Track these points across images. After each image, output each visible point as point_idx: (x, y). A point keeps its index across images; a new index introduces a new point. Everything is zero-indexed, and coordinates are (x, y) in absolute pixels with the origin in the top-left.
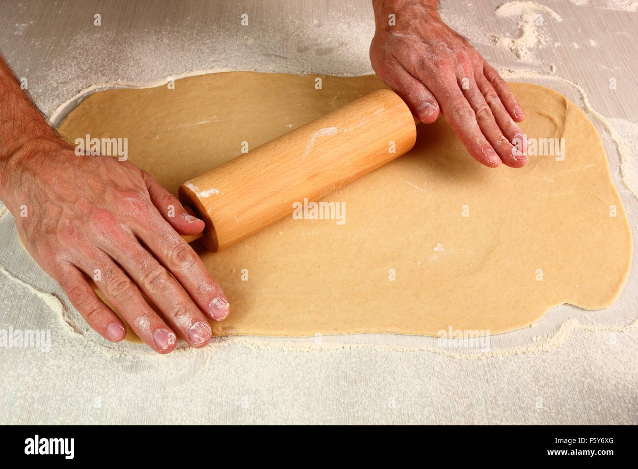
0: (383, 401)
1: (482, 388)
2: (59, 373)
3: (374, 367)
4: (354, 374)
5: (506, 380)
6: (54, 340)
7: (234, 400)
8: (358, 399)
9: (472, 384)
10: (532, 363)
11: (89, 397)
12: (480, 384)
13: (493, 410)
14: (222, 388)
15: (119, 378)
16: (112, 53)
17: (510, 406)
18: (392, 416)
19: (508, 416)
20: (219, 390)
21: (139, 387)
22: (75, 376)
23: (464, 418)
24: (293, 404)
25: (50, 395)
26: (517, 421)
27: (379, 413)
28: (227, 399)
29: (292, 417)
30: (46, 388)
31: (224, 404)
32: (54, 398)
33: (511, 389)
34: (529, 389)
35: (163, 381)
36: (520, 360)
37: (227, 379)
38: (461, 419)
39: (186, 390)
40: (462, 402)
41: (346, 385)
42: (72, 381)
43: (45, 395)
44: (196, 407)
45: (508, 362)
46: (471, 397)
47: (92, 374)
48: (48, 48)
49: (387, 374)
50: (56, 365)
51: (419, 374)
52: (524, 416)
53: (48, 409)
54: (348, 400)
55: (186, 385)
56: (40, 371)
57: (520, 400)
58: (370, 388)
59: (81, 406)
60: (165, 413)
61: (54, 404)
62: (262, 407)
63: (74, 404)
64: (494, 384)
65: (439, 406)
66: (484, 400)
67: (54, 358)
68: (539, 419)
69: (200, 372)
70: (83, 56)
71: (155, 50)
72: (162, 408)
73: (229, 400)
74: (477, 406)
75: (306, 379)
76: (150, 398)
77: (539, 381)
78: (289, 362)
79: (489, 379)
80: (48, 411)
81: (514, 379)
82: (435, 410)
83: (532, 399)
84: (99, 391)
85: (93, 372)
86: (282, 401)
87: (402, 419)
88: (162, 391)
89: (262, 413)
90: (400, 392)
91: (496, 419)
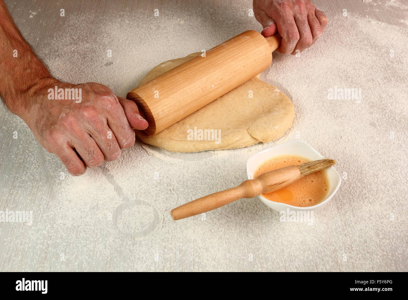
0: (277, 248)
1: (342, 239)
2: (65, 228)
3: (271, 226)
4: (258, 230)
5: (357, 235)
6: (61, 208)
7: (180, 246)
8: (261, 246)
9: (335, 237)
10: (374, 224)
11: (85, 244)
12: (340, 237)
13: (350, 254)
14: (172, 238)
15: (104, 232)
16: (92, 29)
17: (361, 251)
18: (283, 257)
19: (360, 257)
20: (170, 239)
21: (117, 237)
22: (75, 230)
23: (331, 259)
24: (219, 249)
25: (59, 242)
26: (366, 260)
27: (275, 255)
28: (175, 246)
29: (218, 257)
30: (57, 238)
31: (173, 248)
32: (62, 244)
33: (361, 240)
34: (373, 241)
35: (133, 234)
36: (366, 222)
37: (175, 233)
38: (329, 259)
39: (148, 239)
40: (329, 248)
41: (253, 237)
42: (73, 233)
43: (56, 242)
44: (155, 251)
45: (358, 223)
46: (335, 245)
47: (86, 229)
48: (51, 26)
49: (280, 230)
50: (63, 224)
51: (300, 230)
52: (370, 258)
53: (58, 251)
54: (254, 246)
55: (148, 236)
56: (52, 227)
57: (368, 247)
58: (269, 238)
59: (80, 249)
60: (135, 254)
61: (62, 248)
62: (199, 251)
63: (75, 248)
64: (350, 237)
65: (314, 251)
66: (344, 247)
67: (61, 218)
68: (381, 259)
69: (157, 228)
70: (74, 31)
71: (120, 27)
72: (133, 251)
73: (177, 246)
74: (339, 250)
75: (227, 233)
76: (125, 245)
77: (379, 235)
78: (214, 222)
79: (346, 234)
80: (58, 252)
81: (362, 234)
82: (312, 253)
83: (375, 247)
84: (91, 240)
85: (87, 228)
86: (211, 247)
87: (290, 259)
88: (132, 240)
89: (199, 254)
90: (288, 241)
91: (352, 259)
